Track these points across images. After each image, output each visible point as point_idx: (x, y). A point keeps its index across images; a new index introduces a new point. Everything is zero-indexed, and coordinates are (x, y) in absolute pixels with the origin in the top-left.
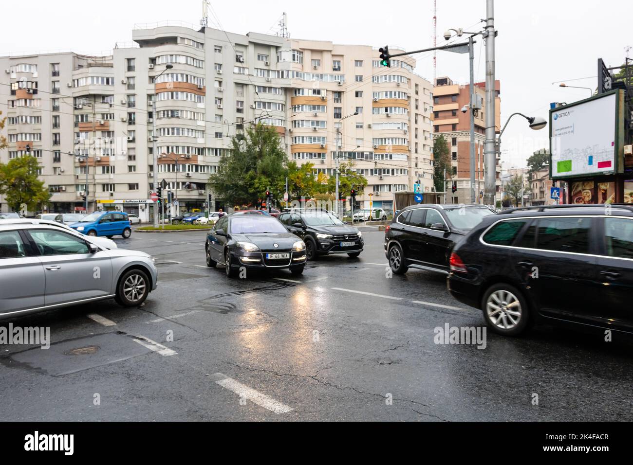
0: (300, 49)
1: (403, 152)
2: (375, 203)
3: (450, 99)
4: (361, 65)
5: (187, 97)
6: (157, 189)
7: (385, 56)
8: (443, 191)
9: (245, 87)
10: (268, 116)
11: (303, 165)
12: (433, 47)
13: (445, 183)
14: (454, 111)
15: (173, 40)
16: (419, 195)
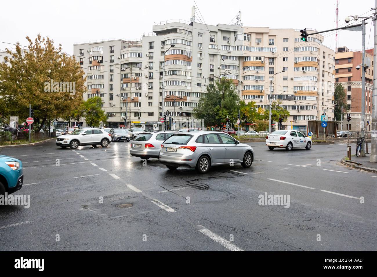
0: (249, 32)
1: (314, 95)
2: (294, 126)
3: (347, 61)
4: (287, 41)
5: (182, 63)
6: (164, 115)
7: (304, 34)
8: (341, 121)
9: (215, 56)
10: (229, 73)
11: (249, 103)
12: (335, 28)
13: (342, 115)
14: (349, 69)
15: (175, 31)
16: (324, 122)
